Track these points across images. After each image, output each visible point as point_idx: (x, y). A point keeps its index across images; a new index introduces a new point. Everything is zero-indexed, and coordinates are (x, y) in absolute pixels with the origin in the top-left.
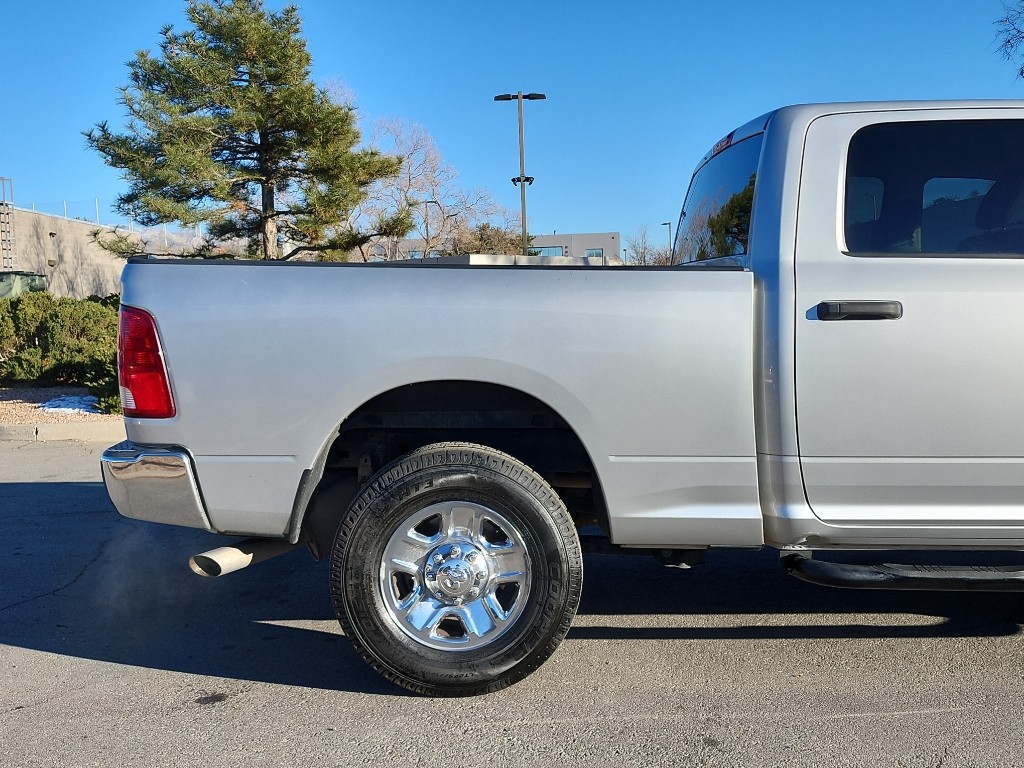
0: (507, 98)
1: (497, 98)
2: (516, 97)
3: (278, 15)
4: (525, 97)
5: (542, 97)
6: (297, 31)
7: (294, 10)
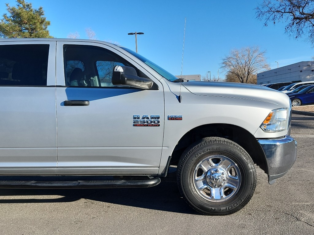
0: (132, 34)
1: (129, 34)
2: (135, 34)
3: (37, 10)
4: (137, 33)
5: (143, 33)
6: (43, 15)
7: (41, 8)
